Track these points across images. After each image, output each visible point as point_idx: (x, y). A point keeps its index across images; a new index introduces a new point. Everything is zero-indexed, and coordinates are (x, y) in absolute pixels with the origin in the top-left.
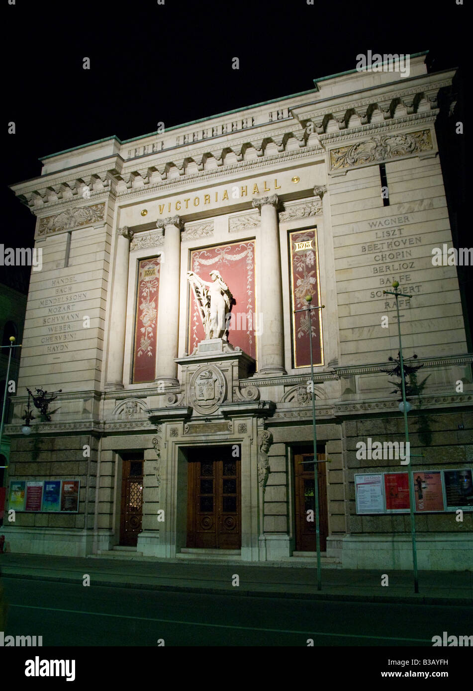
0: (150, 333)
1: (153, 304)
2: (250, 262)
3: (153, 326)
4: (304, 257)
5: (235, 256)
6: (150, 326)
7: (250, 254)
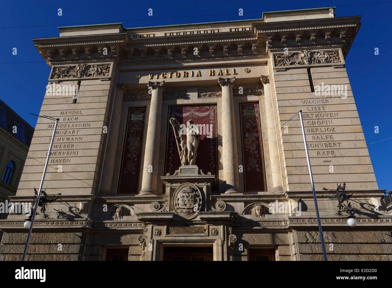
0: (135, 158)
1: (139, 139)
2: (212, 118)
3: (137, 153)
4: (250, 119)
5: (201, 113)
6: (136, 153)
7: (212, 113)
